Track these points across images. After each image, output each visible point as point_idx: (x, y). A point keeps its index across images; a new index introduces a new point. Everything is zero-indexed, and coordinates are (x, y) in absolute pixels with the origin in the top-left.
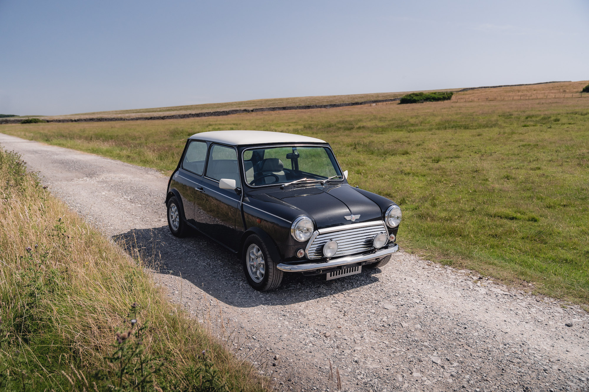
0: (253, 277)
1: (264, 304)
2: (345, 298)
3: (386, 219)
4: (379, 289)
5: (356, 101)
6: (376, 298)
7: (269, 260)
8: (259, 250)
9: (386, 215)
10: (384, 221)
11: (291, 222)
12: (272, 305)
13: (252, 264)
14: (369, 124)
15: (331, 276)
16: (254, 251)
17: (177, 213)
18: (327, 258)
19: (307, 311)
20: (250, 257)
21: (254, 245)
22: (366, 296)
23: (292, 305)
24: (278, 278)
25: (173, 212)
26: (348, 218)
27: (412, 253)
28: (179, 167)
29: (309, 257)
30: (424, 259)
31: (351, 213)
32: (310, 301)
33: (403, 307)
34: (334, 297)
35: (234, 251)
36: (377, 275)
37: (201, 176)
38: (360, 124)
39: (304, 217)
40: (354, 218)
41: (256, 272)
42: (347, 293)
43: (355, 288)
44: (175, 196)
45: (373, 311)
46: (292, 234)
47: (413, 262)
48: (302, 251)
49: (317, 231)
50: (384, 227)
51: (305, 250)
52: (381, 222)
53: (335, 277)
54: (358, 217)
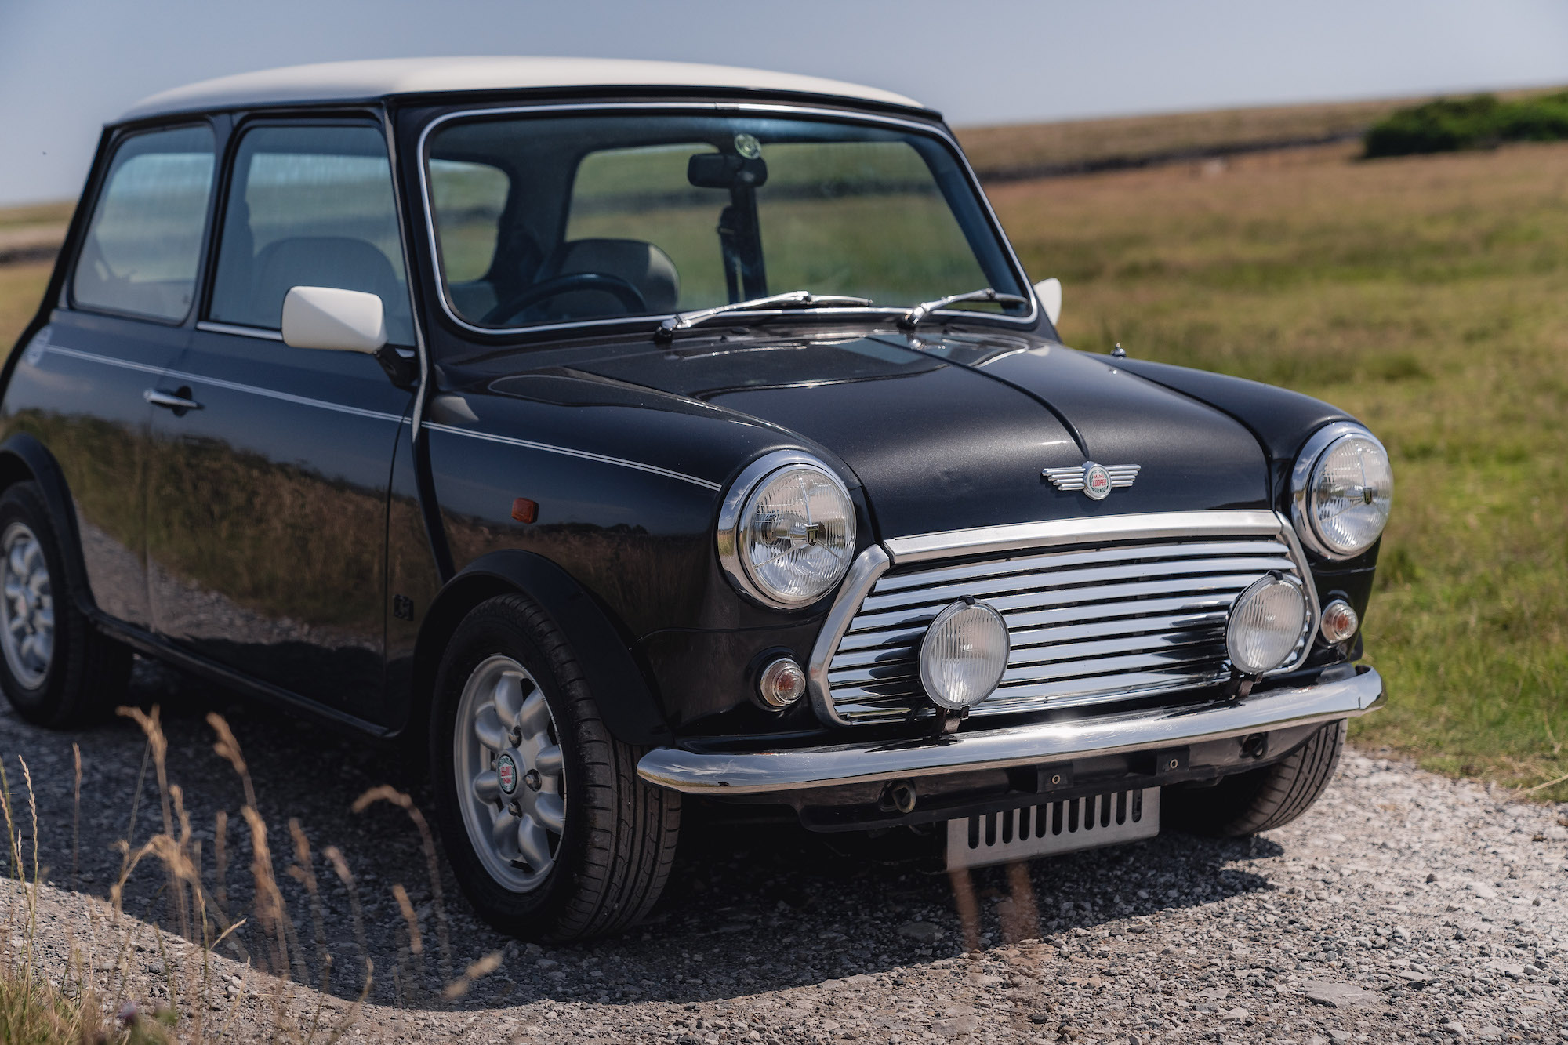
0: (496, 864)
1: (562, 998)
2: (1063, 963)
3: (1299, 506)
4: (1271, 918)
5: (1112, 148)
6: (1258, 958)
7: (590, 731)
8: (526, 689)
9: (1298, 484)
10: (1288, 515)
11: (717, 487)
12: (613, 1000)
13: (491, 782)
14: (1187, 254)
15: (973, 842)
16: (501, 699)
17: (41, 578)
18: (944, 714)
19: (829, 1024)
20: (475, 742)
21: (498, 660)
22: (1193, 951)
23: (741, 1001)
24: (650, 846)
25: (17, 581)
26: (1066, 478)
27: (1467, 771)
28: (50, 302)
29: (834, 712)
30: (1541, 799)
31: (1084, 455)
32: (851, 980)
33: (1422, 994)
34: (996, 958)
35: (376, 729)
36: (1261, 867)
37: (180, 325)
38: (1139, 255)
39: (797, 458)
40: (1102, 479)
41: (513, 832)
42: (1074, 941)
43: (1121, 915)
44: (29, 476)
45: (1241, 1014)
46: (730, 564)
47: (1477, 811)
48: (794, 669)
49: (870, 552)
50: (1290, 549)
51: (804, 663)
52: (1270, 520)
53: (998, 853)
54: (1127, 474)
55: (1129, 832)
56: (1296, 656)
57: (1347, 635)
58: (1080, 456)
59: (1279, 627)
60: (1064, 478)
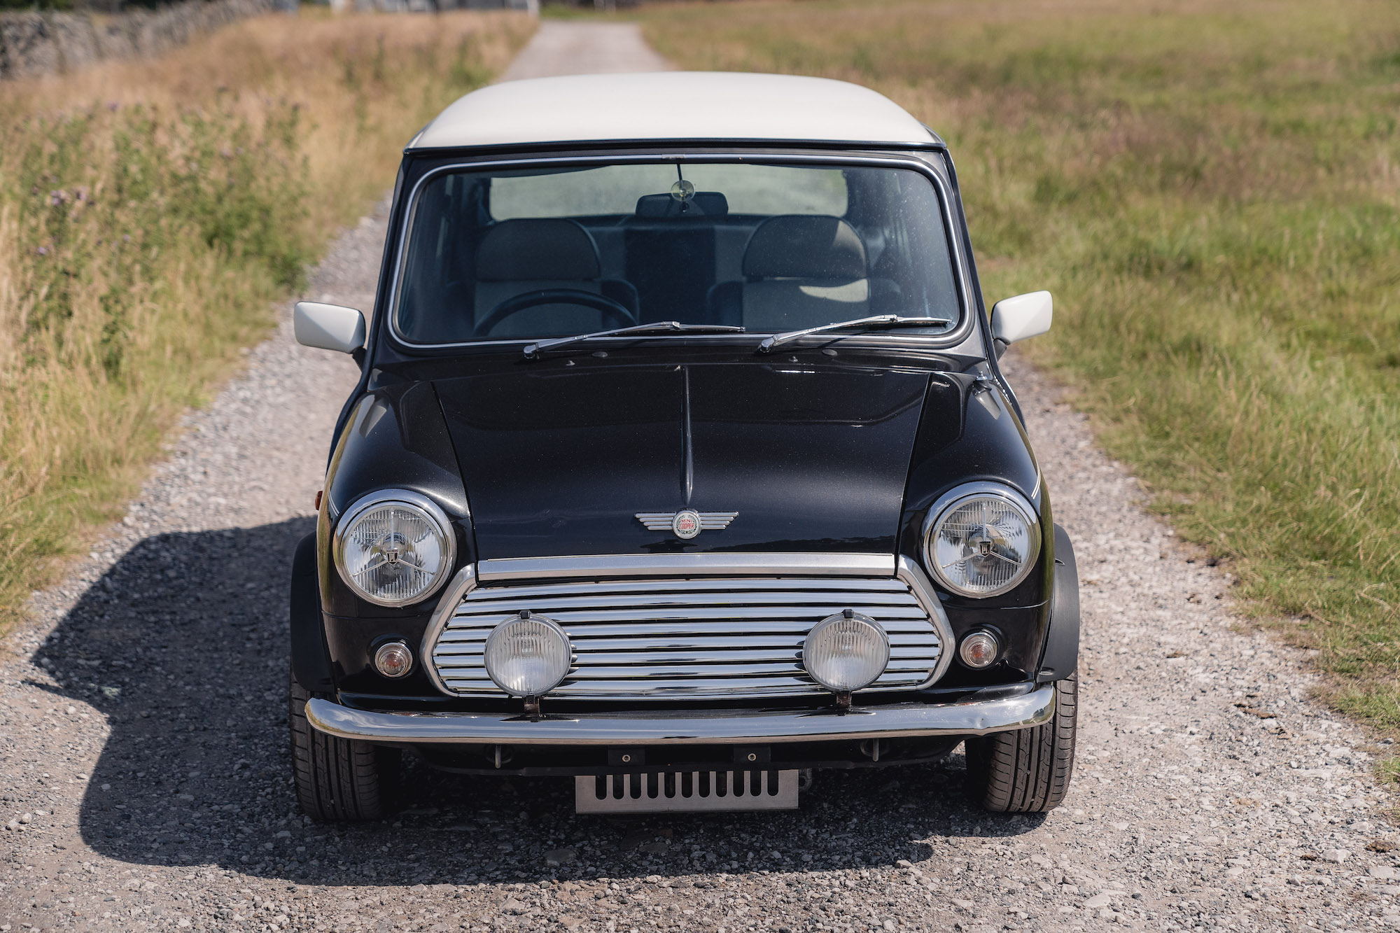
3: (924, 549)
10: (918, 556)
15: (601, 793)
26: (655, 521)
29: (442, 686)
31: (683, 501)
39: (398, 498)
40: (693, 523)
48: (401, 652)
49: (469, 568)
50: (910, 588)
51: (415, 647)
52: (884, 562)
53: (627, 804)
54: (721, 520)
55: (765, 801)
56: (924, 676)
57: (986, 663)
58: (680, 504)
59: (859, 655)
60: (653, 521)
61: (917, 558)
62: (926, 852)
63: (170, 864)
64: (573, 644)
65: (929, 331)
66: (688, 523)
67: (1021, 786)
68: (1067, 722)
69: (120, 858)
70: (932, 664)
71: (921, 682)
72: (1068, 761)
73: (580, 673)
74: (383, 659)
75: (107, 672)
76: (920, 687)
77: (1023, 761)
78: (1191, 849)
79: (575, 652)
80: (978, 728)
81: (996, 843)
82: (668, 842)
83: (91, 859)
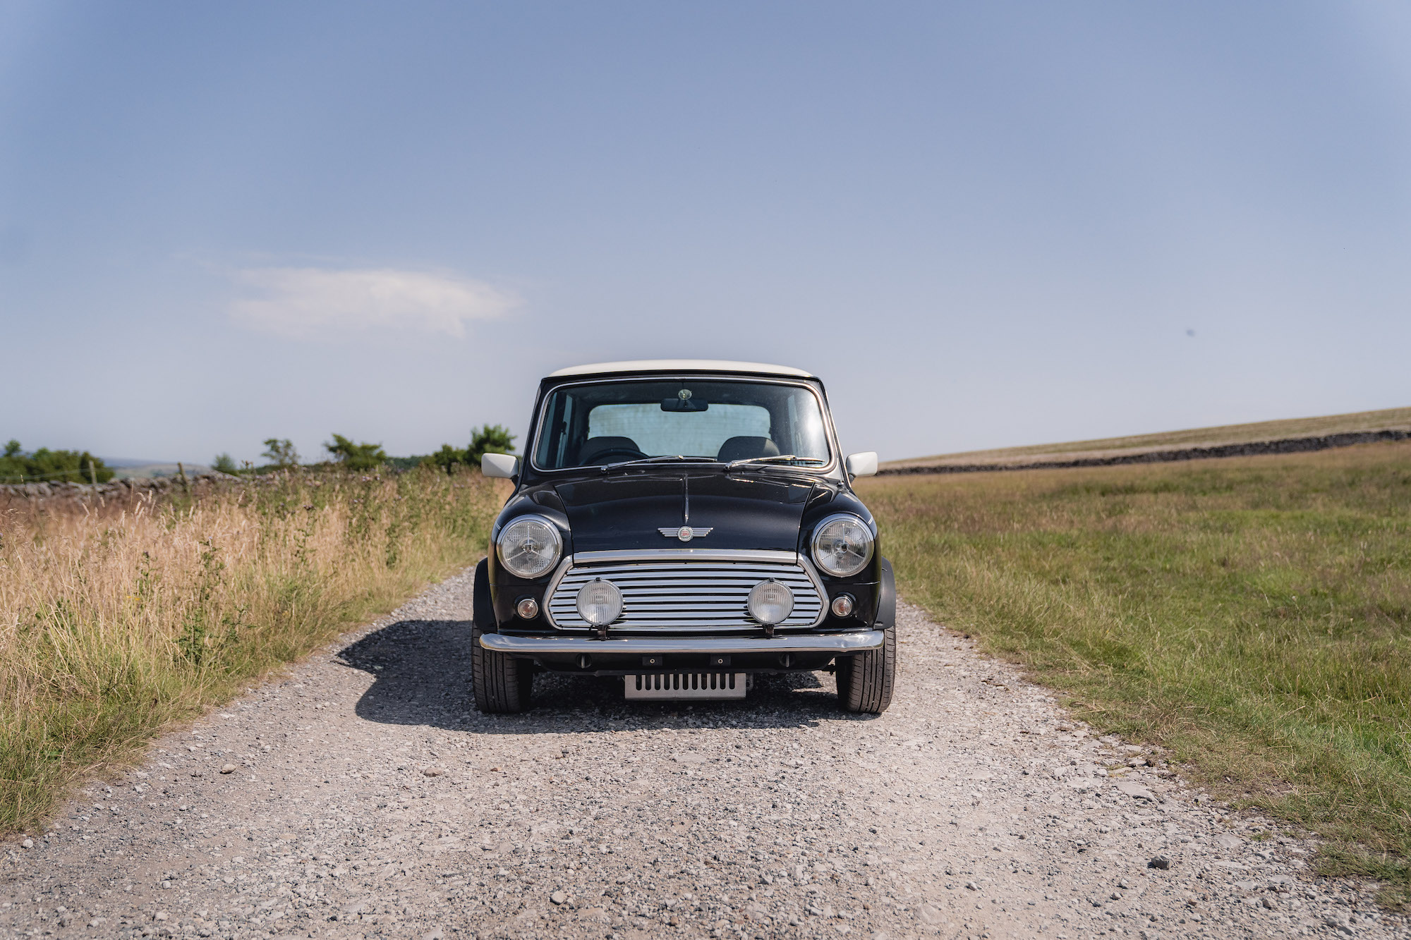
3: (813, 550)
9: (813, 540)
15: (639, 687)
29: (554, 623)
31: (684, 522)
39: (533, 519)
40: (688, 533)
48: (532, 603)
49: (569, 558)
50: (805, 571)
51: (540, 602)
52: (791, 556)
53: (653, 694)
54: (704, 532)
55: (728, 693)
56: (813, 620)
57: (846, 614)
58: (682, 524)
59: (778, 603)
60: (667, 532)
61: (808, 555)
62: (817, 725)
63: (403, 724)
64: (625, 600)
65: (813, 466)
66: (686, 533)
67: (866, 692)
68: (891, 655)
69: (376, 721)
70: (816, 614)
71: (811, 624)
72: (892, 677)
73: (627, 615)
74: (522, 607)
75: (376, 660)
76: (811, 626)
77: (868, 676)
78: (960, 728)
79: (625, 604)
80: (842, 648)
81: (855, 723)
82: (675, 718)
83: (360, 721)
